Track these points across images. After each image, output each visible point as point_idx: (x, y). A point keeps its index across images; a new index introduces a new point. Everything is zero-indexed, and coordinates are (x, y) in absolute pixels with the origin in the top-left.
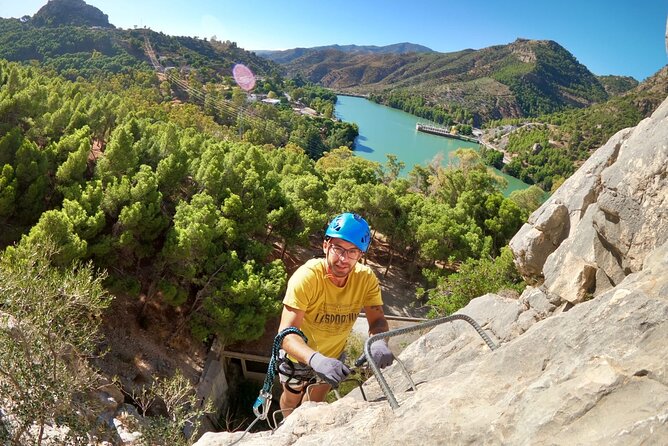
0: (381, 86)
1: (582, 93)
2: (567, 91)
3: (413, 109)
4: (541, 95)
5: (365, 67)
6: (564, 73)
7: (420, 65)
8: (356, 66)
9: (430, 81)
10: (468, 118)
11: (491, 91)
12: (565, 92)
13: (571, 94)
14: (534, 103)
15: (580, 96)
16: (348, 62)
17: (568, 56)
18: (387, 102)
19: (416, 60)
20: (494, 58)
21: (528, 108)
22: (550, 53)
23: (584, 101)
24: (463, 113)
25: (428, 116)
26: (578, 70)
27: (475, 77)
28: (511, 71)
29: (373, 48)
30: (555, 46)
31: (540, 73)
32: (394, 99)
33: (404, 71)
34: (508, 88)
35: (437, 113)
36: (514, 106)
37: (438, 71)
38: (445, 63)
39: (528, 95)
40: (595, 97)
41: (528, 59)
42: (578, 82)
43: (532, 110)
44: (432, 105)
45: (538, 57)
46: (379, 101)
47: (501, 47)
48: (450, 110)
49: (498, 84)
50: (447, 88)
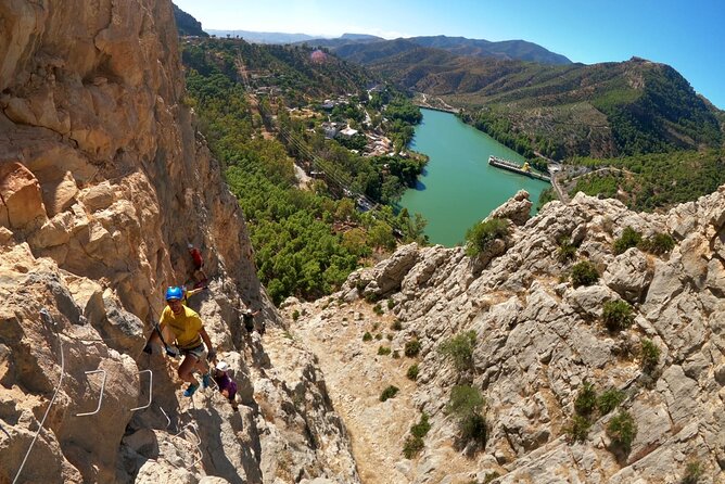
0: (476, 99)
1: (690, 131)
2: (672, 127)
3: (497, 134)
4: (642, 130)
5: (464, 73)
6: (673, 105)
7: (522, 77)
8: (454, 72)
9: (527, 100)
10: (551, 151)
11: (585, 121)
12: (670, 127)
13: (677, 131)
14: (632, 138)
15: (687, 134)
16: (447, 65)
17: (684, 85)
18: (474, 122)
19: (520, 69)
20: (603, 78)
21: (623, 144)
22: (663, 80)
23: (689, 141)
24: (546, 144)
25: (509, 144)
26: (690, 104)
27: (576, 99)
28: (615, 97)
29: (483, 44)
30: (669, 72)
31: (646, 104)
32: (481, 121)
33: (504, 81)
34: (606, 117)
35: (519, 142)
36: (607, 140)
37: (540, 86)
38: (550, 78)
39: (627, 128)
40: (704, 137)
41: (637, 85)
42: (688, 117)
43: (627, 146)
44: (517, 131)
45: (647, 85)
46: (466, 120)
47: (613, 65)
48: (534, 139)
49: (596, 112)
50: (538, 112)
